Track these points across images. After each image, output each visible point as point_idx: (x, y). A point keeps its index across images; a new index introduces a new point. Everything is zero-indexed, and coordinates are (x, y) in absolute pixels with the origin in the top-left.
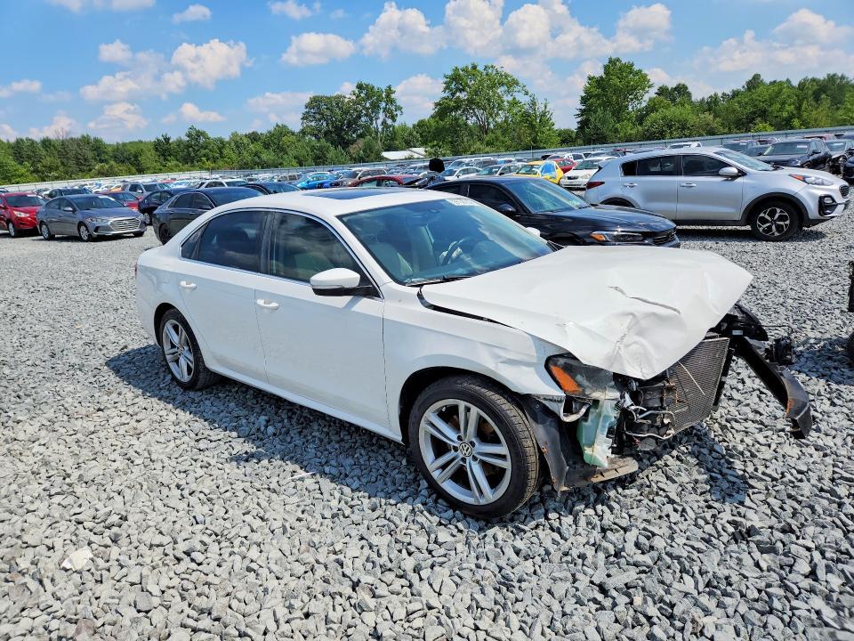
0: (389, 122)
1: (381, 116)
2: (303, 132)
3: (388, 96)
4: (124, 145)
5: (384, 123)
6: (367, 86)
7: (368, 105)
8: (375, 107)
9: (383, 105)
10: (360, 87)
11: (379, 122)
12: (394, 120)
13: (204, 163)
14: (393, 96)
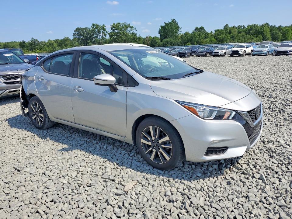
0: (104, 37)
1: (101, 34)
2: (73, 40)
3: (103, 28)
4: (8, 43)
5: (102, 37)
6: (96, 24)
7: (96, 31)
8: (99, 31)
9: (102, 31)
10: (93, 25)
11: (101, 37)
12: (106, 36)
13: (37, 51)
14: (105, 28)
